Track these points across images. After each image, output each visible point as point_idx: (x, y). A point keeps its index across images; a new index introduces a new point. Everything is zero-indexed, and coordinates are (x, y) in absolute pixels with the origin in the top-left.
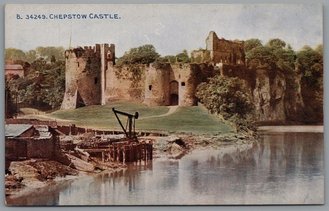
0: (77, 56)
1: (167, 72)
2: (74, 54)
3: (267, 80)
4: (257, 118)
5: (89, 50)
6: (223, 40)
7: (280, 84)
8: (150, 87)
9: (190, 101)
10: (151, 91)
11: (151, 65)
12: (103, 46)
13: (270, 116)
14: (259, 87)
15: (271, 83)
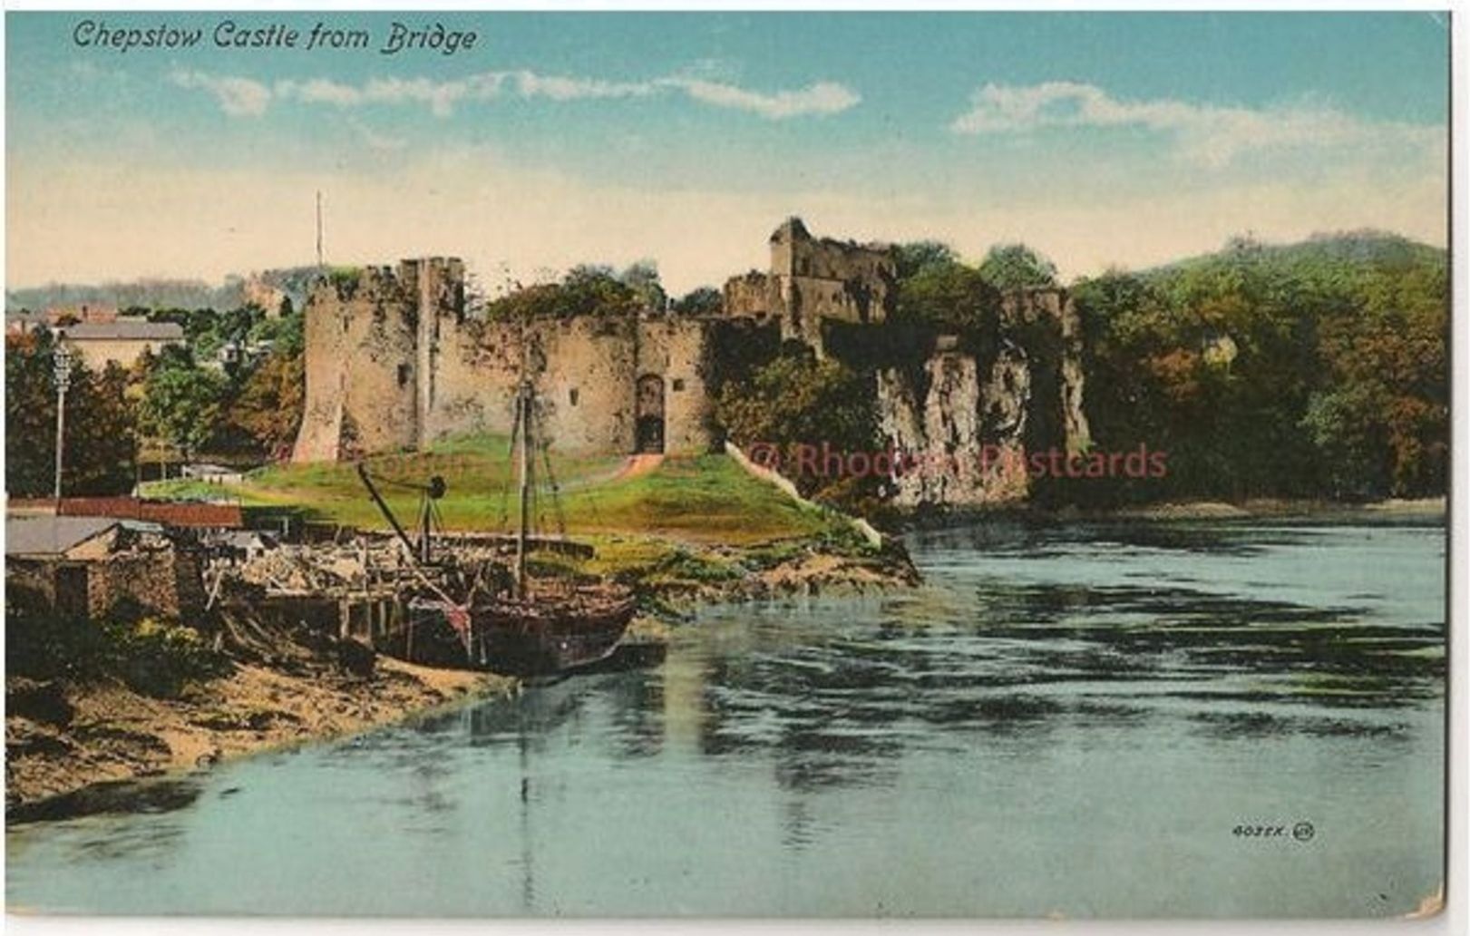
0: (341, 297)
1: (628, 345)
2: (332, 290)
3: (969, 366)
4: (937, 490)
5: (384, 277)
6: (828, 242)
7: (1009, 379)
8: (574, 395)
9: (701, 439)
10: (575, 409)
11: (578, 321)
12: (427, 264)
13: (978, 484)
14: (942, 392)
15: (984, 377)
